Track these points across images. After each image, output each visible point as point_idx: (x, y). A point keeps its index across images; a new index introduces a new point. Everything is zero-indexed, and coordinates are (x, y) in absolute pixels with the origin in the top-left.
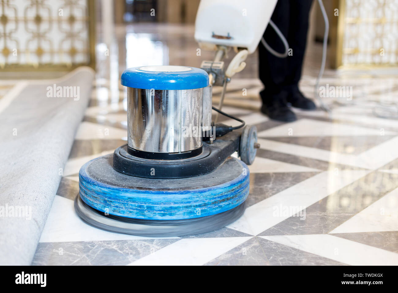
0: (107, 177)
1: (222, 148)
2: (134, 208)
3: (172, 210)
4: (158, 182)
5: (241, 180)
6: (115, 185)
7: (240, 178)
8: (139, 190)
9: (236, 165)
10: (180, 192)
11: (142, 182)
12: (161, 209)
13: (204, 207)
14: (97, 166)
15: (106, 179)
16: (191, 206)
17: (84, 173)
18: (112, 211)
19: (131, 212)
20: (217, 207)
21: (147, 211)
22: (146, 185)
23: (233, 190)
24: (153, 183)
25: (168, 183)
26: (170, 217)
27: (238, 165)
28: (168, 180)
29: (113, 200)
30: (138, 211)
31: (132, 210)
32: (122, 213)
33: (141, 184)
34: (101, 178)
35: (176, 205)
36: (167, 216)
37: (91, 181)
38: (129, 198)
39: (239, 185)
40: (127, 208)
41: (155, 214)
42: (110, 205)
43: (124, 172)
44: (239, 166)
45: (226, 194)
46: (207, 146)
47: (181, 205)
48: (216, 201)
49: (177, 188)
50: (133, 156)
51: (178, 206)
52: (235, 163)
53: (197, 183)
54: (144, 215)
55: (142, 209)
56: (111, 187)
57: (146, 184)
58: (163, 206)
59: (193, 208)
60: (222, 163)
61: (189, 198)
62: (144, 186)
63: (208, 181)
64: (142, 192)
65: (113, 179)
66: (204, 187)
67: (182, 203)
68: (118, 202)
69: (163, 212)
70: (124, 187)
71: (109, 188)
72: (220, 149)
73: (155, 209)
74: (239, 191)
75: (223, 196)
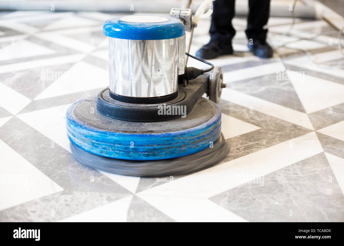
0: (94, 121)
1: (196, 90)
2: (121, 149)
3: (155, 151)
4: (141, 125)
5: (216, 121)
6: (102, 129)
7: (214, 119)
8: (124, 133)
9: (209, 106)
10: (162, 134)
11: (127, 126)
12: (146, 151)
13: (184, 147)
14: (81, 109)
15: (93, 123)
16: (172, 147)
17: (71, 116)
18: (100, 153)
19: (117, 153)
20: (195, 146)
21: (132, 152)
22: (130, 129)
23: (209, 130)
24: (136, 126)
25: (150, 126)
26: (153, 157)
27: (210, 106)
28: (150, 123)
29: (101, 143)
30: (124, 153)
31: (118, 152)
32: (109, 154)
33: (125, 128)
34: (88, 121)
35: (159, 147)
36: (151, 156)
37: (78, 124)
38: (116, 141)
39: (214, 125)
40: (114, 150)
41: (140, 155)
42: (98, 147)
43: (107, 115)
44: (212, 107)
45: (203, 135)
46: (182, 89)
47: (164, 147)
48: (195, 142)
49: (159, 131)
50: (115, 100)
51: (161, 148)
52: (207, 104)
53: (176, 125)
54: (129, 156)
55: (128, 150)
56: (98, 130)
57: (130, 127)
58: (147, 147)
59: (174, 148)
60: (196, 104)
61: (171, 140)
62: (129, 129)
63: (187, 124)
64: (127, 135)
65: (99, 122)
66: (184, 129)
67: (164, 144)
68: (105, 145)
69: (147, 153)
70: (111, 130)
71: (96, 132)
72: (194, 91)
73: (140, 150)
74: (214, 131)
75: (201, 137)
